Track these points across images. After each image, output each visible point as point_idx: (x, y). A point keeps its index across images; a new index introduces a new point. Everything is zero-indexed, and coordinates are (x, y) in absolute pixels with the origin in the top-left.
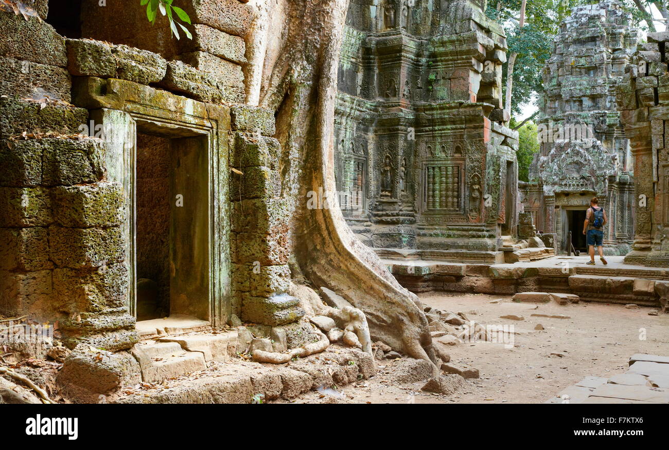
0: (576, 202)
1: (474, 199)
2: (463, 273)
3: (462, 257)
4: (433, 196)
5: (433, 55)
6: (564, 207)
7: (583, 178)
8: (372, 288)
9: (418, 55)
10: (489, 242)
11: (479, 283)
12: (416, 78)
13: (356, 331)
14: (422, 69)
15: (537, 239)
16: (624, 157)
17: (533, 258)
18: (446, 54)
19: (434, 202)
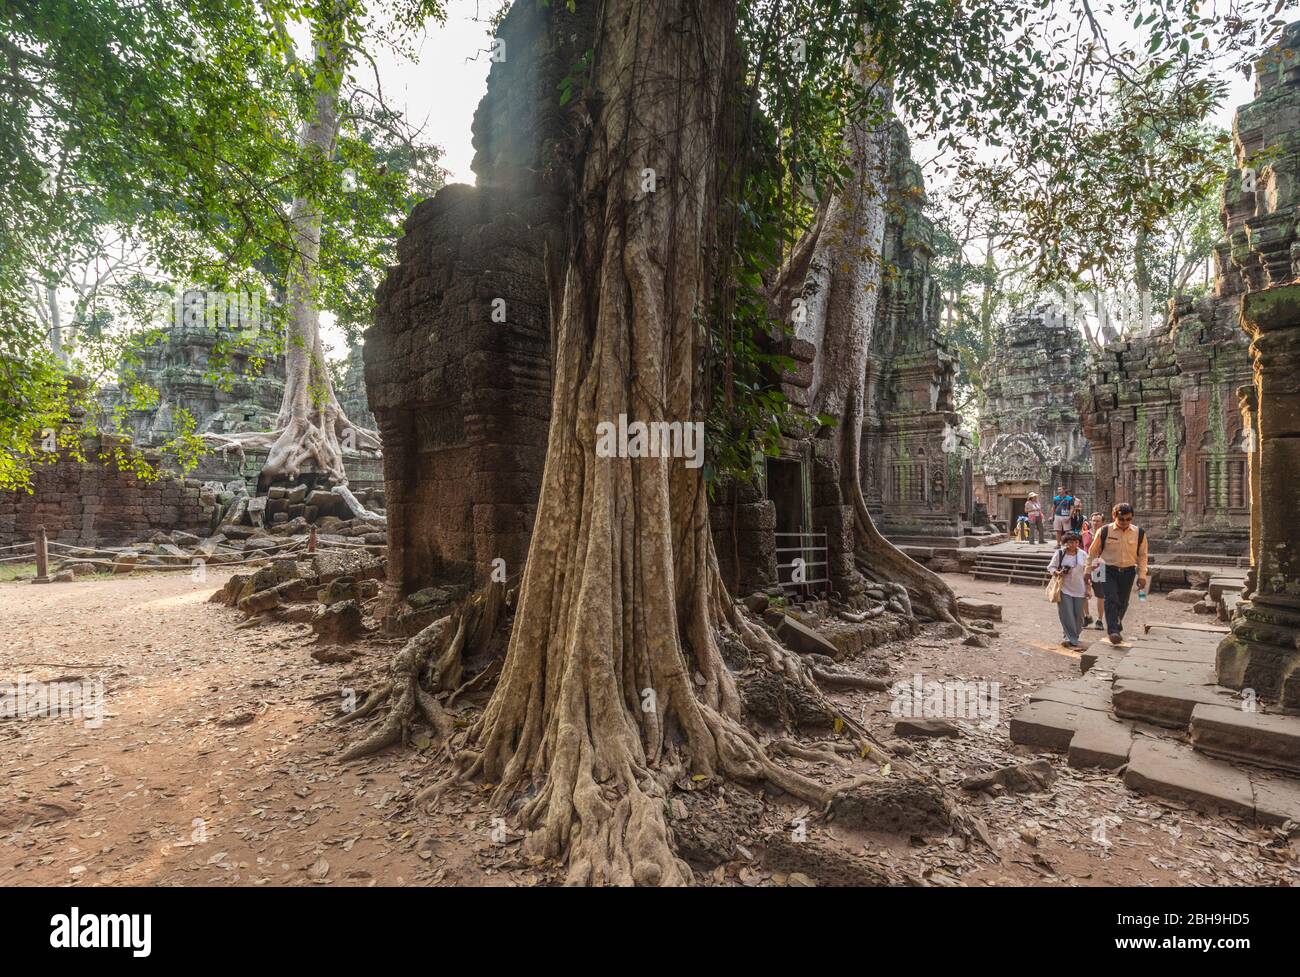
0: (1018, 490)
1: (937, 493)
2: (931, 555)
3: (929, 542)
4: (899, 490)
5: (896, 372)
6: (1006, 495)
7: (1025, 468)
8: (905, 569)
9: (883, 372)
10: (951, 529)
11: (947, 564)
12: (882, 391)
13: (900, 600)
14: (886, 384)
15: (993, 526)
16: (1067, 449)
17: (992, 542)
18: (908, 370)
19: (899, 495)
